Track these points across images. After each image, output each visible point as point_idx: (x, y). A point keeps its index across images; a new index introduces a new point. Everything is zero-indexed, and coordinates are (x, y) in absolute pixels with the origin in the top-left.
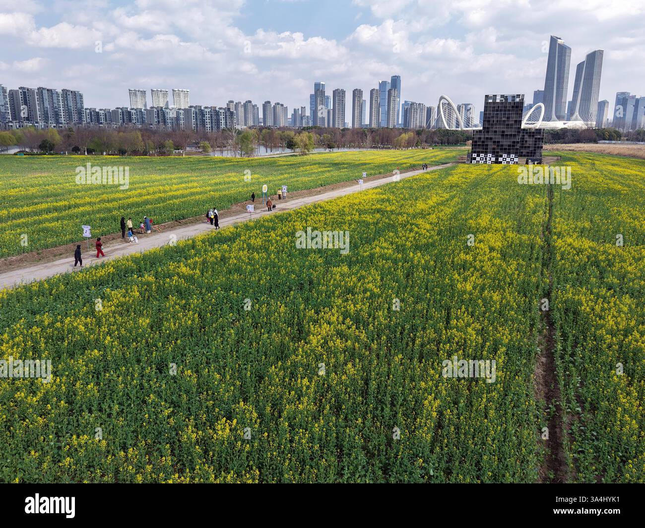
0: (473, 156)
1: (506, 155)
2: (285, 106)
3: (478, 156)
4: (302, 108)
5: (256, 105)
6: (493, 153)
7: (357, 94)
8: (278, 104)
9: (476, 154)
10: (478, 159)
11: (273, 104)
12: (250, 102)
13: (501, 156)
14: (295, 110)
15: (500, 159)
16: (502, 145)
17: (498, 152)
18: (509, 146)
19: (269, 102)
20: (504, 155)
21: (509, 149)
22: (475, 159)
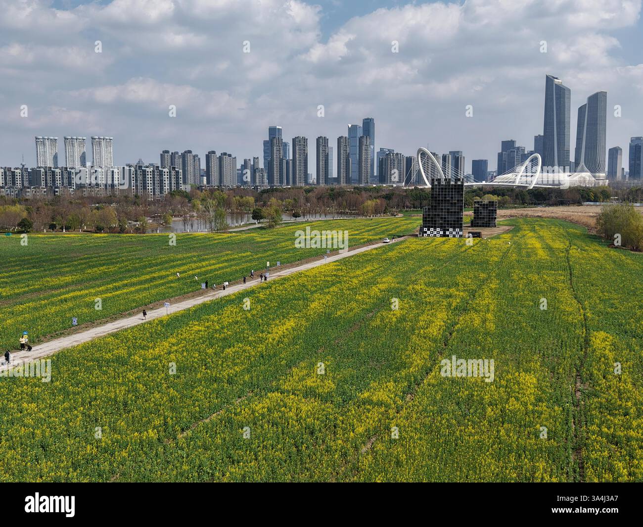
0: (424, 230)
1: (452, 229)
2: (233, 156)
3: (429, 230)
4: (254, 158)
5: (197, 156)
6: (441, 227)
7: (322, 142)
8: (225, 154)
9: (427, 229)
10: (429, 232)
11: (218, 154)
12: (190, 152)
13: (448, 230)
14: (245, 161)
15: (447, 233)
16: (448, 221)
17: (445, 227)
18: (454, 221)
19: (214, 152)
20: (450, 229)
21: (454, 224)
22: (426, 232)
